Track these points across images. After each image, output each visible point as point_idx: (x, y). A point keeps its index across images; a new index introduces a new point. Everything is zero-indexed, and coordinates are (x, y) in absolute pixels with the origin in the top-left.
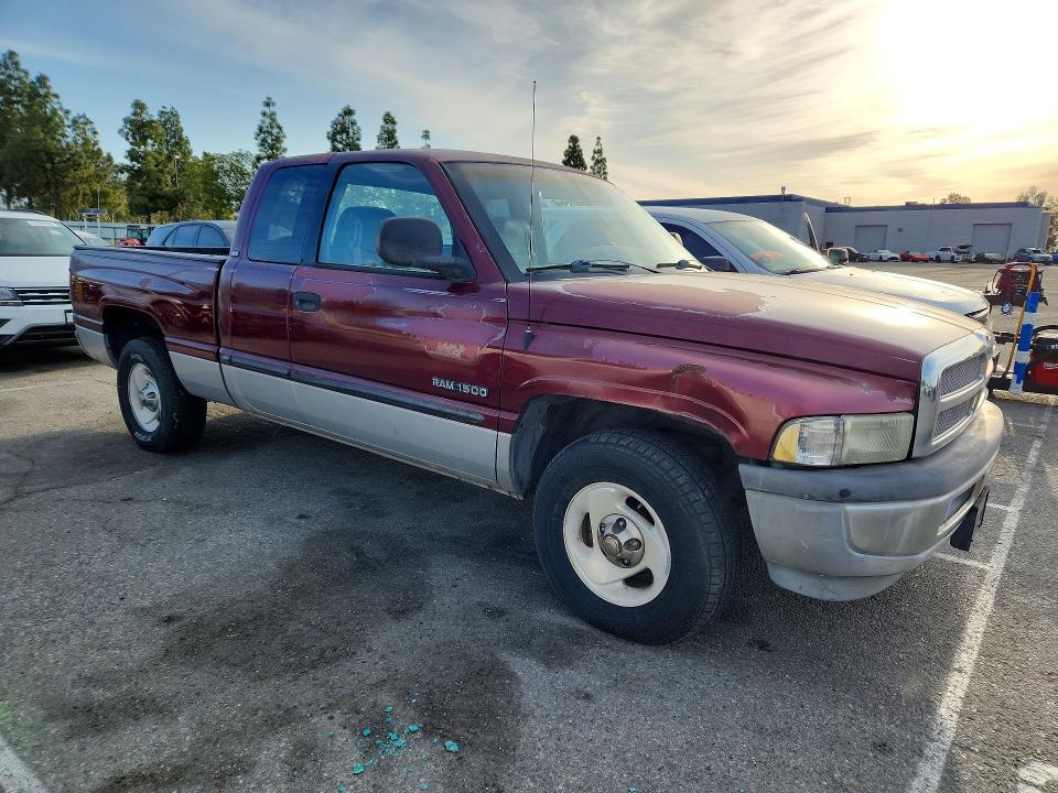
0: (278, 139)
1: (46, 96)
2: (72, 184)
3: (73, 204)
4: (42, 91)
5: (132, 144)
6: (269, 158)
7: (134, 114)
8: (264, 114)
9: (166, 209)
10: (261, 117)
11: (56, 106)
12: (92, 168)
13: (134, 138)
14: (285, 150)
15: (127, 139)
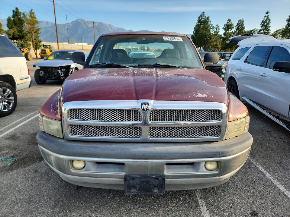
0: (268, 24)
1: (208, 21)
2: (209, 43)
3: (209, 48)
4: (207, 21)
5: (225, 31)
6: (263, 30)
7: (227, 23)
8: (265, 16)
9: (230, 48)
10: (264, 18)
11: (210, 24)
12: (215, 39)
13: (226, 29)
14: (270, 27)
15: (224, 30)
